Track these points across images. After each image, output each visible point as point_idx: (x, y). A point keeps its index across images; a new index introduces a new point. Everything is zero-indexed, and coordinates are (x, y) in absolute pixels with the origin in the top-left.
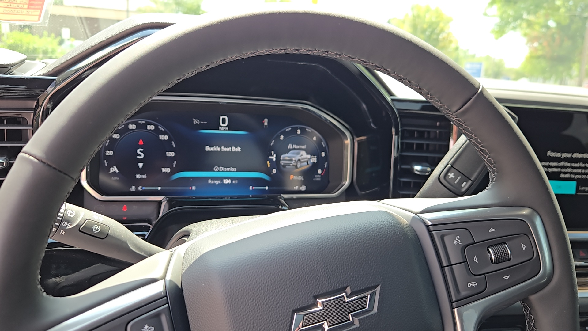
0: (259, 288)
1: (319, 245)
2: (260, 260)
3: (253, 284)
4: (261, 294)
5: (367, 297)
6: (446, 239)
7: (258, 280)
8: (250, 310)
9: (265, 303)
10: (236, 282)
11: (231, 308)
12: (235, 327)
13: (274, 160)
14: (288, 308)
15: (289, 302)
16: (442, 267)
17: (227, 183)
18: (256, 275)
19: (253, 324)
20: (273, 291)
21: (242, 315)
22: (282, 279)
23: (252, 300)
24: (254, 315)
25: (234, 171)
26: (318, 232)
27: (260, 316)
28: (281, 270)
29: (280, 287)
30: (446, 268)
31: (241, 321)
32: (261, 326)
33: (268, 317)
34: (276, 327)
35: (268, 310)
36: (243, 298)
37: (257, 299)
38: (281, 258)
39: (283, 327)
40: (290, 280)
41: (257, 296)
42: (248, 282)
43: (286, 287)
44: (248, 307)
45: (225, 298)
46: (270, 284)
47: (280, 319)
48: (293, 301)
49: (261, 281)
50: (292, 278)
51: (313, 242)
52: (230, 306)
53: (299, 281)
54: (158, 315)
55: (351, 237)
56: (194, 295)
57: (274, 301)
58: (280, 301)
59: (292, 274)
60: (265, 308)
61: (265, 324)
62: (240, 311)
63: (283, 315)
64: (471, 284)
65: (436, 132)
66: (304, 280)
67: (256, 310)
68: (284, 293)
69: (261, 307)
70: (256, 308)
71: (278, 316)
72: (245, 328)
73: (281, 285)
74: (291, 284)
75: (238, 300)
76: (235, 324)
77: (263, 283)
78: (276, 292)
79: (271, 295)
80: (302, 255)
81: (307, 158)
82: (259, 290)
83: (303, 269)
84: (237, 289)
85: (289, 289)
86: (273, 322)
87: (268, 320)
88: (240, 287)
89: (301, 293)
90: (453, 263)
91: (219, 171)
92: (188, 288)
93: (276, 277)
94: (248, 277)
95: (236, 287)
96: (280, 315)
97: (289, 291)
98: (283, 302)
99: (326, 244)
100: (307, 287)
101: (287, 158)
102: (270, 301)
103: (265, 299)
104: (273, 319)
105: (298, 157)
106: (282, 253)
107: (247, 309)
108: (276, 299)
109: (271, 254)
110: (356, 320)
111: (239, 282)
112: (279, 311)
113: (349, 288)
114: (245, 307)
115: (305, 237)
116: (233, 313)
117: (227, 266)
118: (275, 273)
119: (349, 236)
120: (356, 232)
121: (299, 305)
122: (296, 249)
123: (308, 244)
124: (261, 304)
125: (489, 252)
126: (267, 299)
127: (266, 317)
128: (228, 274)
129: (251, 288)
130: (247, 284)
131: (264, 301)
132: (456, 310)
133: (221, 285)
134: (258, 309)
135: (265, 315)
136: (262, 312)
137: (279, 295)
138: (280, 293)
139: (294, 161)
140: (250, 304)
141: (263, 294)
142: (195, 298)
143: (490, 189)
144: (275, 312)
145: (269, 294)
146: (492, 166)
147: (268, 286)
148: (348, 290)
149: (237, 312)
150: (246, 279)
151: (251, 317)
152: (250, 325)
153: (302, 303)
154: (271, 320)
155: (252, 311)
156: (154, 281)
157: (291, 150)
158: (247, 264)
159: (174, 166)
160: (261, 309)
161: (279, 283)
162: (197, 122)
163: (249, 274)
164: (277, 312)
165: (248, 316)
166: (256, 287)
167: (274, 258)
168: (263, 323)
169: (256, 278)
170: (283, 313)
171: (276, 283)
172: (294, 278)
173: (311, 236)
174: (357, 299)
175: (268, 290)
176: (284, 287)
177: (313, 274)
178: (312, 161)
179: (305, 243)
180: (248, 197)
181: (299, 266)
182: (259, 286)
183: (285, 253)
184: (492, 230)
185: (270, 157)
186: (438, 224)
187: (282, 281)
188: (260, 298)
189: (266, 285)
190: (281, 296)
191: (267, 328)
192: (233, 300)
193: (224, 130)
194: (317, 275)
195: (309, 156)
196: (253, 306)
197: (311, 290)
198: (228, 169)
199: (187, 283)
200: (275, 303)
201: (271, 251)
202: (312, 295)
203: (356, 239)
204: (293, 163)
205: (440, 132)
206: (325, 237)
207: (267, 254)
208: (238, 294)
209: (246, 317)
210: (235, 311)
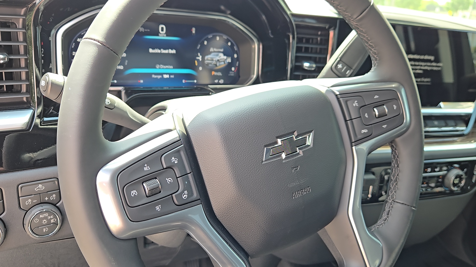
0: (243, 132)
1: (276, 105)
2: (242, 115)
3: (239, 129)
4: (244, 136)
5: (307, 137)
6: (349, 103)
7: (242, 127)
8: (238, 146)
9: (248, 141)
10: (228, 129)
11: (227, 145)
12: (230, 157)
13: (201, 60)
14: (261, 144)
15: (261, 141)
16: (346, 121)
17: (166, 77)
18: (240, 124)
19: (241, 154)
20: (252, 134)
21: (234, 149)
22: (256, 126)
23: (239, 140)
24: (241, 149)
25: (171, 69)
26: (274, 97)
27: (245, 149)
28: (255, 120)
29: (255, 131)
30: (348, 121)
31: (234, 153)
32: (245, 155)
33: (250, 150)
34: (255, 156)
35: (249, 146)
36: (233, 138)
37: (242, 139)
38: (254, 114)
39: (259, 156)
40: (262, 127)
41: (242, 137)
42: (236, 128)
43: (259, 131)
44: (237, 144)
45: (222, 138)
46: (249, 129)
47: (257, 151)
48: (264, 140)
49: (244, 128)
50: (263, 125)
51: (273, 103)
52: (226, 144)
53: (267, 127)
54: (178, 151)
55: (295, 100)
56: (200, 138)
57: (252, 140)
58: (256, 140)
59: (262, 123)
60: (247, 144)
61: (248, 155)
62: (232, 146)
63: (258, 149)
64: (363, 131)
65: (317, 39)
66: (270, 127)
67: (242, 146)
68: (259, 135)
69: (245, 144)
70: (242, 145)
71: (256, 149)
72: (236, 157)
73: (256, 130)
74: (262, 130)
75: (231, 140)
76: (230, 155)
77: (246, 129)
78: (253, 134)
79: (251, 136)
80: (267, 111)
81: (223, 59)
82: (243, 134)
83: (268, 120)
84: (229, 133)
85: (261, 133)
86: (253, 153)
87: (250, 152)
88: (231, 131)
89: (268, 135)
90: (353, 118)
91: (160, 68)
92: (195, 134)
93: (253, 125)
94: (236, 125)
95: (229, 131)
96: (257, 148)
97: (261, 134)
98: (258, 141)
99: (280, 104)
100: (272, 131)
101: (209, 59)
102: (250, 140)
103: (247, 139)
104: (253, 151)
105: (218, 58)
106: (254, 110)
107: (237, 145)
108: (254, 139)
109: (247, 111)
110: (301, 151)
111: (230, 128)
112: (256, 146)
113: (296, 132)
114: (235, 144)
115: (267, 101)
116: (228, 148)
117: (221, 119)
118: (252, 123)
119: (294, 99)
120: (298, 97)
121: (268, 143)
122: (263, 108)
123: (269, 104)
124: (245, 142)
125: (374, 111)
126: (248, 139)
127: (248, 150)
128: (222, 124)
129: (238, 132)
130: (236, 129)
131: (247, 140)
132: (354, 148)
133: (219, 131)
134: (243, 145)
135: (248, 149)
136: (246, 147)
137: (256, 136)
138: (256, 135)
139: (214, 61)
140: (238, 142)
141: (245, 136)
142: (200, 140)
143: (373, 71)
144: (254, 147)
145: (249, 136)
146: (375, 56)
147: (248, 131)
148: (296, 133)
149: (230, 147)
150: (234, 126)
151: (239, 150)
152: (239, 155)
153: (270, 141)
154: (252, 152)
155: (240, 146)
156: (170, 131)
157: (212, 52)
158: (233, 117)
159: (126, 64)
160: (245, 145)
161: (255, 129)
162: (142, 30)
163: (236, 124)
164: (255, 147)
165: (238, 149)
166: (241, 132)
167: (250, 113)
168: (247, 154)
169: (240, 126)
170: (259, 147)
171: (253, 129)
172: (264, 126)
173: (270, 100)
174: (302, 139)
175: (248, 134)
176: (258, 131)
177: (275, 123)
178: (228, 61)
179: (267, 104)
180: (182, 87)
181: (266, 118)
182: (243, 131)
183: (256, 110)
184: (376, 97)
185: (198, 58)
186: (343, 94)
187: (257, 127)
188: (244, 139)
189: (247, 130)
190: (257, 137)
191: (249, 157)
192: (228, 140)
193: (162, 36)
194: (277, 124)
195: (225, 57)
196: (240, 143)
197: (274, 133)
198: (167, 67)
199: (193, 131)
200: (253, 142)
201: (247, 109)
202: (275, 136)
203: (298, 101)
204: (214, 62)
205: (321, 39)
206: (279, 100)
207: (245, 111)
208: (231, 136)
209: (236, 150)
210: (229, 147)
